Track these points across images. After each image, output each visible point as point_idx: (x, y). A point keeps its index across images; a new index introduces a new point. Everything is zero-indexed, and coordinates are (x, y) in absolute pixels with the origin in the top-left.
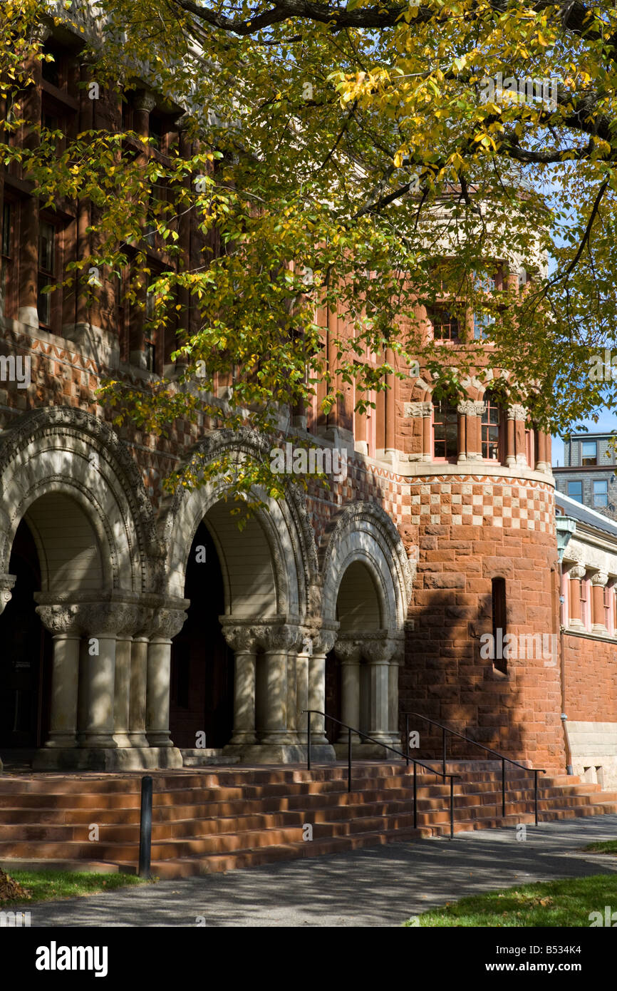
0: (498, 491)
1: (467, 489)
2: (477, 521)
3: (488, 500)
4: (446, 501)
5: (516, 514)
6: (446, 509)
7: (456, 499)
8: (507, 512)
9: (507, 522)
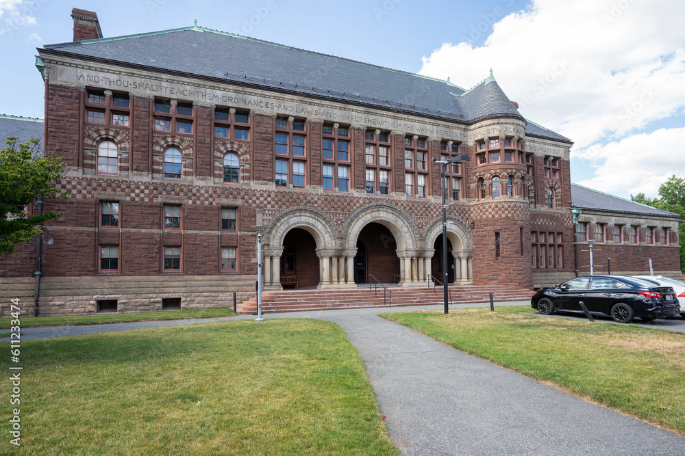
0: (496, 206)
1: (487, 207)
2: (490, 216)
3: (493, 210)
4: (481, 211)
5: (503, 213)
6: (481, 214)
7: (484, 210)
8: (500, 212)
9: (500, 216)
